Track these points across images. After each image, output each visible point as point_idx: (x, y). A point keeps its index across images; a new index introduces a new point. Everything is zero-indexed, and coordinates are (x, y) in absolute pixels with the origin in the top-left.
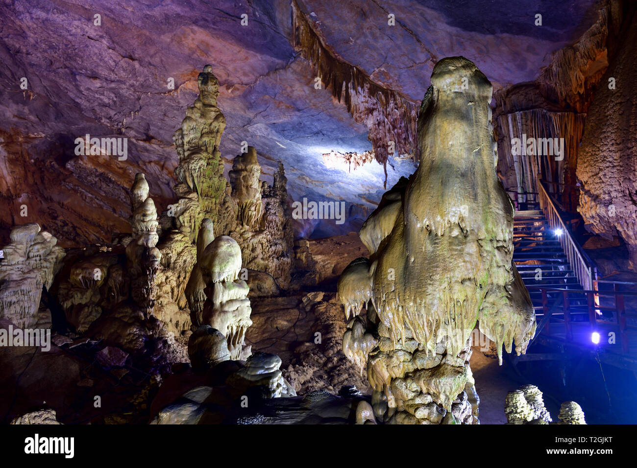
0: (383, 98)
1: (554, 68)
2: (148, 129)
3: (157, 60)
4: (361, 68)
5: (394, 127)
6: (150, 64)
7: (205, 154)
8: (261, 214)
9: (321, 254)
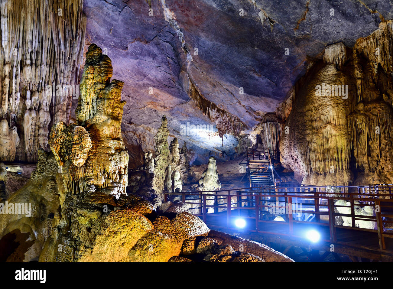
0: (222, 113)
1: (280, 108)
2: (131, 120)
3: (138, 97)
4: (214, 103)
5: (226, 124)
6: (136, 99)
7: (164, 143)
8: (179, 159)
9: (197, 171)
